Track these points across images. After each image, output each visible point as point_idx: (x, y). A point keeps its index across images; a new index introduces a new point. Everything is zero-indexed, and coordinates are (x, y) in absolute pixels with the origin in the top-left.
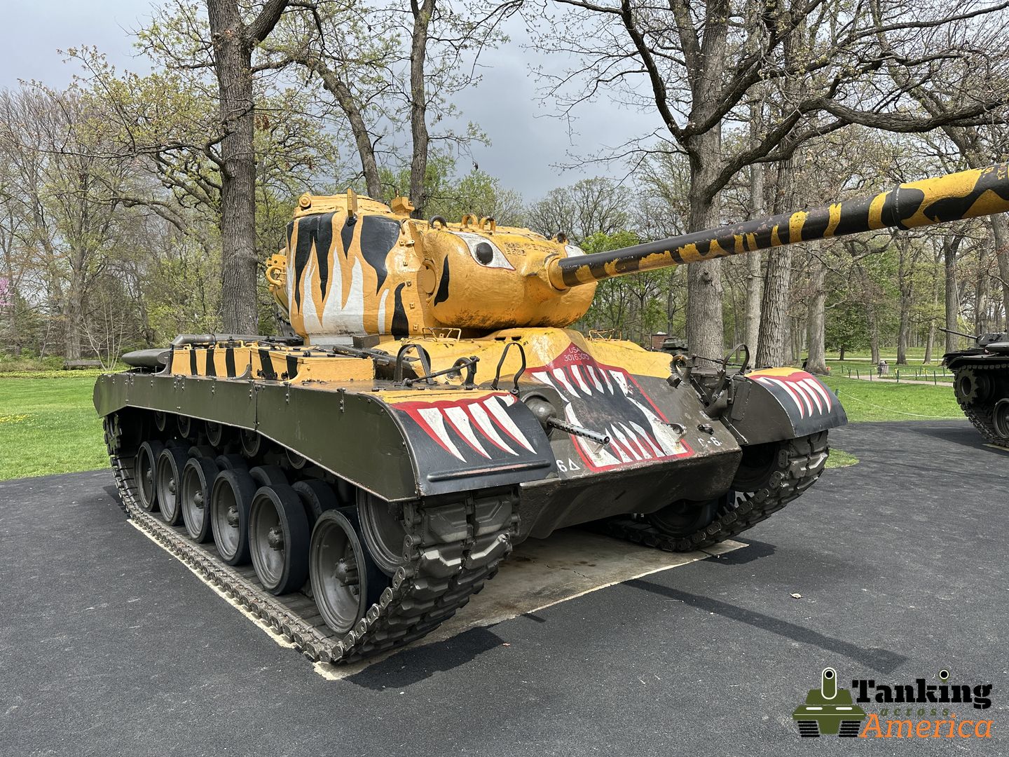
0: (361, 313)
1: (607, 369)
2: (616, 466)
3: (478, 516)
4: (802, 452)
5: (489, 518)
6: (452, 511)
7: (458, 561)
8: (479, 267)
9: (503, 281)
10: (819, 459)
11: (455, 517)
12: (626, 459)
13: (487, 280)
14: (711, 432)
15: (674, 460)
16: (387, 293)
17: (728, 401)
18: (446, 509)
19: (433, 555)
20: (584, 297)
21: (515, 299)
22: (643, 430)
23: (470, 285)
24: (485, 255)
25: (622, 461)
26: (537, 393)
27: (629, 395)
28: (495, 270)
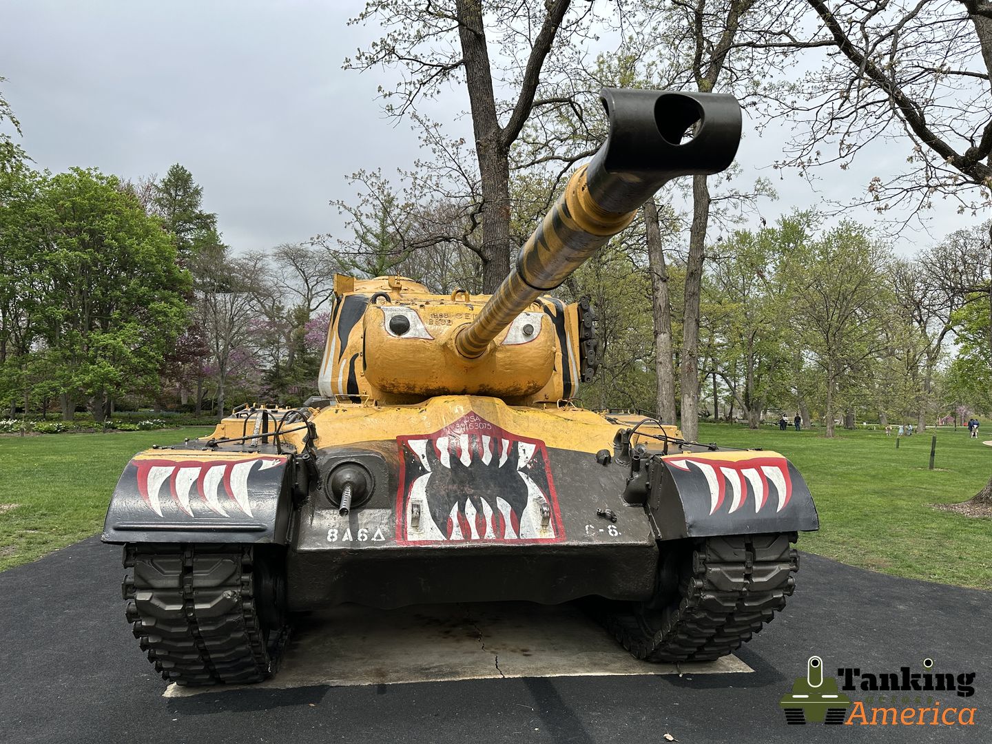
0: (330, 381)
1: (515, 440)
2: (437, 542)
3: (196, 570)
4: (729, 557)
5: (207, 573)
6: (166, 561)
7: (179, 607)
8: (393, 337)
9: (417, 350)
10: (773, 570)
11: (169, 566)
12: (457, 535)
13: (399, 350)
14: (612, 520)
15: (527, 545)
16: (345, 363)
17: (647, 485)
18: (160, 558)
19: (143, 596)
20: (529, 364)
21: (436, 367)
22: (509, 508)
23: (380, 355)
24: (400, 327)
25: (448, 539)
26: (353, 460)
27: (524, 470)
28: (409, 340)
